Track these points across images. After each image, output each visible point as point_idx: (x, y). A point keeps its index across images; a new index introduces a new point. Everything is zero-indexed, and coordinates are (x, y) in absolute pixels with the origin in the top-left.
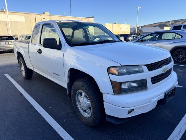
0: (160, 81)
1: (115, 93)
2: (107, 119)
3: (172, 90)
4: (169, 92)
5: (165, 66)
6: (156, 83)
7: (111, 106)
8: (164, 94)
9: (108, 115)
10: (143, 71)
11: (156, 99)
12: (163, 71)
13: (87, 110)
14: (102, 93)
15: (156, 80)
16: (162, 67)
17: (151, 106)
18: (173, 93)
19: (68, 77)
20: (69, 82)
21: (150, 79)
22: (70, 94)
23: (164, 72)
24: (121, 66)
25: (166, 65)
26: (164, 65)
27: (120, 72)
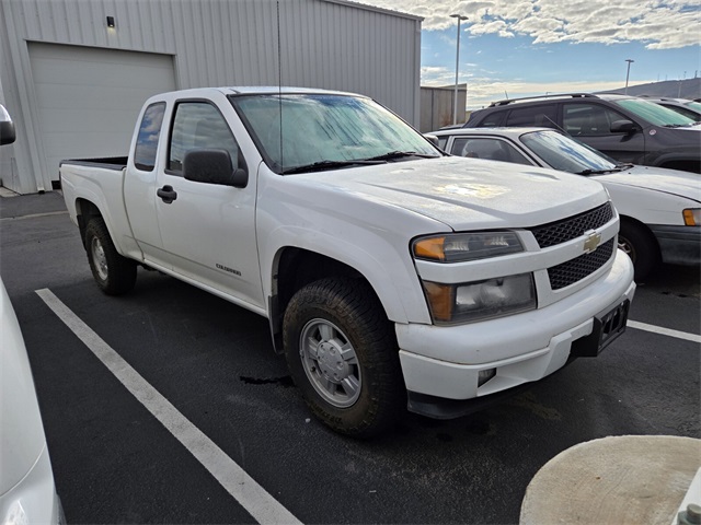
0: (576, 281)
1: (436, 319)
2: (410, 406)
3: (618, 309)
4: (607, 315)
5: (592, 230)
6: (565, 285)
7: (425, 362)
8: (592, 320)
9: (412, 393)
10: (521, 249)
11: (568, 337)
12: (585, 249)
13: (346, 380)
14: (394, 323)
15: (563, 275)
16: (581, 234)
17: (551, 359)
18: (621, 318)
19: (274, 277)
20: (276, 293)
21: (546, 271)
22: (279, 336)
23: (587, 251)
24: (454, 232)
25: (595, 227)
26: (589, 229)
27: (449, 252)
